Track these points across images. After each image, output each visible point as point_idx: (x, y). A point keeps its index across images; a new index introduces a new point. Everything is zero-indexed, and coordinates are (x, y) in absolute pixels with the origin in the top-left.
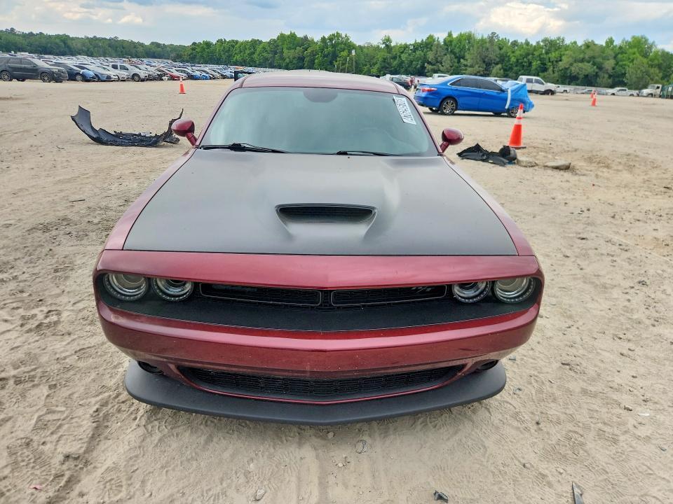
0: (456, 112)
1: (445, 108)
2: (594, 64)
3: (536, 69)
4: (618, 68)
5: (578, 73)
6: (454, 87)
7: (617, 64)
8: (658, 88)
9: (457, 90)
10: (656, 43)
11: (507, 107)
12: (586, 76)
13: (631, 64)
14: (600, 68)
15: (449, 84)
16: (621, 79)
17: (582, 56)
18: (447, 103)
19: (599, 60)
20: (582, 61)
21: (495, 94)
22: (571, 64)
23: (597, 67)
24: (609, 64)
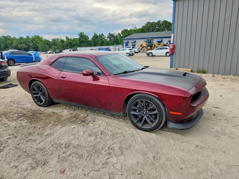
0: (15, 64)
1: (10, 63)
2: (26, 44)
3: (4, 47)
4: (35, 46)
5: (21, 48)
6: (11, 55)
7: (34, 44)
8: (51, 51)
9: (13, 56)
10: (43, 37)
11: (34, 60)
12: (25, 48)
13: (38, 44)
14: (29, 46)
15: (8, 54)
16: (37, 49)
17: (20, 42)
18: (10, 61)
19: (27, 43)
20: (21, 43)
21: (28, 56)
22: (18, 45)
23: (28, 46)
24: (31, 44)
